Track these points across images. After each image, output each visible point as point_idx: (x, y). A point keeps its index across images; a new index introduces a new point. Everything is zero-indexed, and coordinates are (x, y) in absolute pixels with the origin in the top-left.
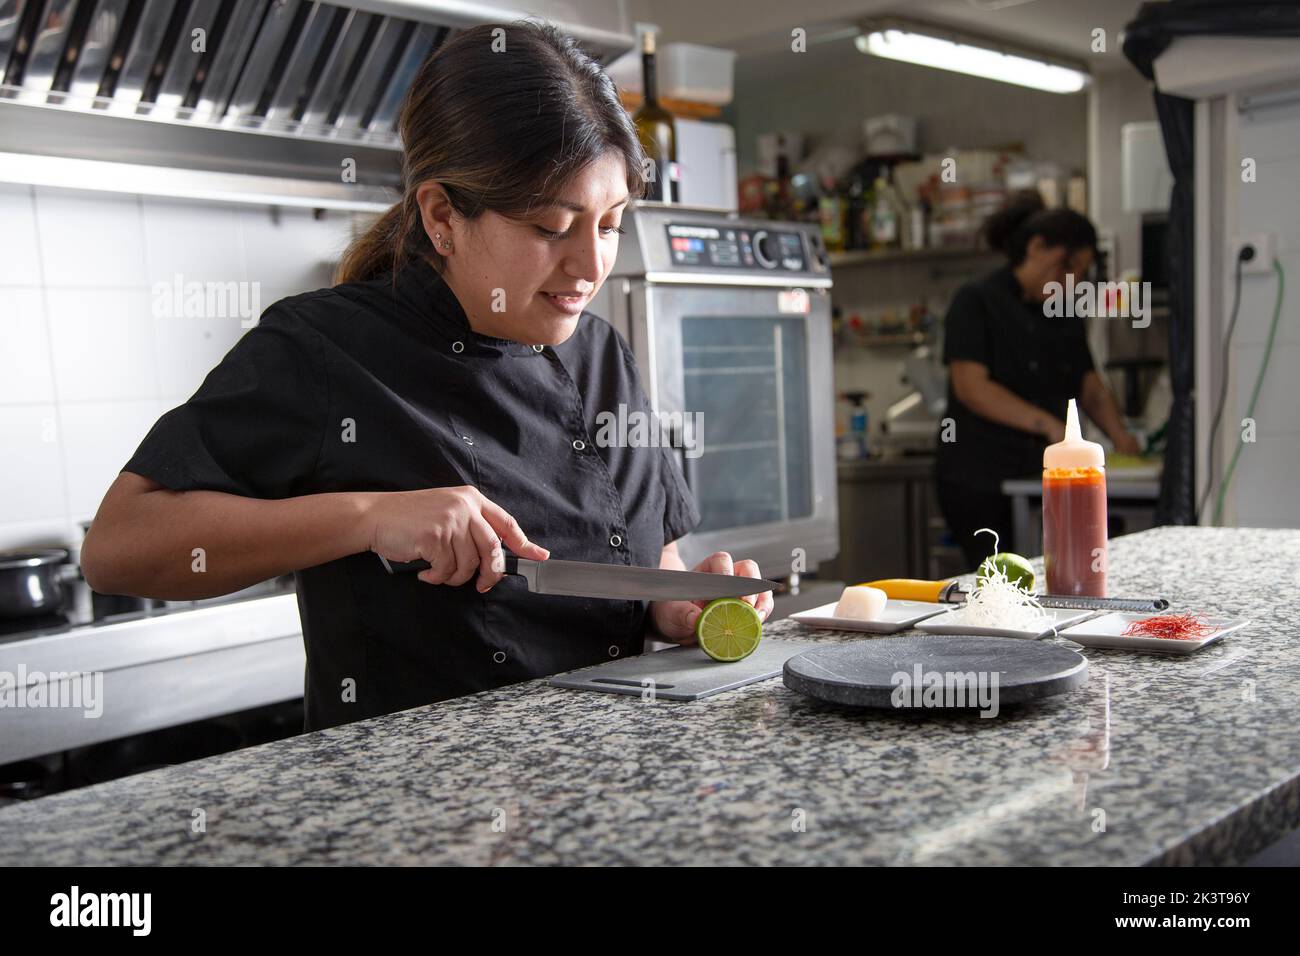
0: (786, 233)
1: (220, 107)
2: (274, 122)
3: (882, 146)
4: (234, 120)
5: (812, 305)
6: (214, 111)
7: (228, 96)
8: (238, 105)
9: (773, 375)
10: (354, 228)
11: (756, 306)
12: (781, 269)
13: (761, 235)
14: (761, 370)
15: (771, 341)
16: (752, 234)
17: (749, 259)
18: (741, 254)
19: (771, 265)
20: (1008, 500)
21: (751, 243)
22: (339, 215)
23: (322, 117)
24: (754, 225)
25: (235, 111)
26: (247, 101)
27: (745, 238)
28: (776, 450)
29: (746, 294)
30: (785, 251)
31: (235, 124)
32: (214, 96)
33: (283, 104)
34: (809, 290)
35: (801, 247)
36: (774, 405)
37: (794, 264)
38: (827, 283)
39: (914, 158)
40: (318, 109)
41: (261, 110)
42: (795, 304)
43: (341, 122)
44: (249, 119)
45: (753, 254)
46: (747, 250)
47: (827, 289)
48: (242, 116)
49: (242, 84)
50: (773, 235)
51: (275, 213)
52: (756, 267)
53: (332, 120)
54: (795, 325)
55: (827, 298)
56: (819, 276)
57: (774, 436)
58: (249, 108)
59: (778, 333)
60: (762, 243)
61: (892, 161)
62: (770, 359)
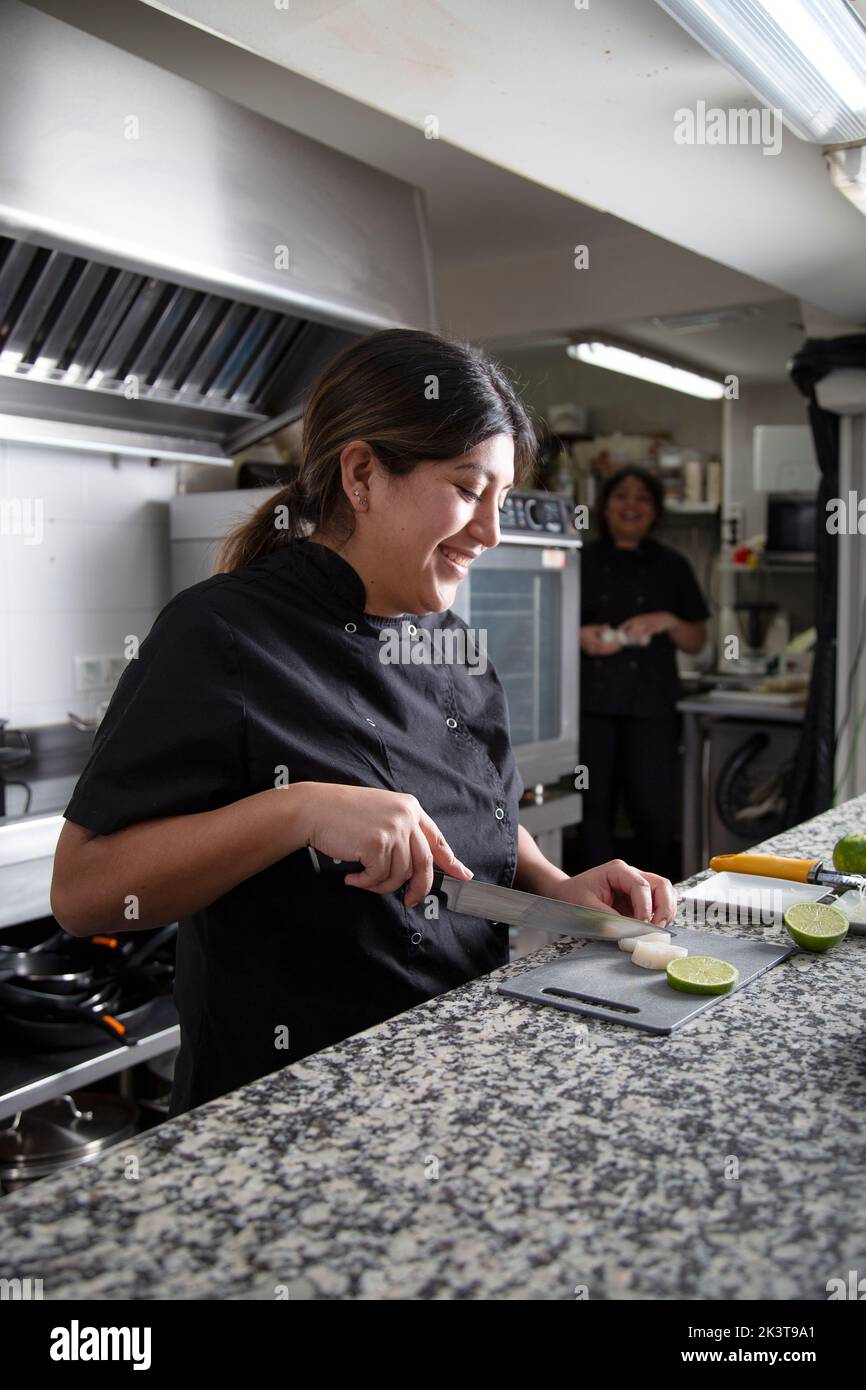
0: (549, 502)
1: (88, 371)
2: (131, 387)
3: (564, 427)
4: (97, 382)
5: (567, 561)
6: (82, 373)
7: (95, 362)
8: (103, 370)
9: (531, 617)
10: (178, 474)
11: (524, 562)
12: (545, 531)
13: (531, 503)
14: (525, 613)
15: (530, 589)
16: (524, 501)
17: (522, 522)
18: (516, 517)
19: (537, 527)
20: (680, 716)
21: (524, 509)
22: (169, 463)
23: (171, 383)
24: (526, 494)
25: (99, 375)
26: (112, 367)
27: (519, 504)
28: (530, 681)
29: (519, 551)
30: (550, 517)
31: (99, 385)
32: (84, 362)
33: (138, 372)
34: (564, 549)
35: (560, 513)
36: (531, 642)
37: (554, 527)
38: (578, 544)
39: (588, 437)
40: (168, 377)
41: (121, 376)
42: (553, 560)
43: (185, 388)
44: (110, 382)
45: (525, 518)
46: (521, 514)
47: (578, 549)
48: (105, 379)
49: (107, 355)
50: (540, 502)
51: (115, 459)
52: (526, 529)
53: (177, 386)
54: (553, 577)
55: (577, 556)
56: (572, 538)
57: (530, 666)
58: (112, 372)
59: (537, 582)
60: (533, 509)
61: (570, 439)
62: (529, 604)
